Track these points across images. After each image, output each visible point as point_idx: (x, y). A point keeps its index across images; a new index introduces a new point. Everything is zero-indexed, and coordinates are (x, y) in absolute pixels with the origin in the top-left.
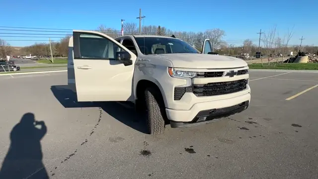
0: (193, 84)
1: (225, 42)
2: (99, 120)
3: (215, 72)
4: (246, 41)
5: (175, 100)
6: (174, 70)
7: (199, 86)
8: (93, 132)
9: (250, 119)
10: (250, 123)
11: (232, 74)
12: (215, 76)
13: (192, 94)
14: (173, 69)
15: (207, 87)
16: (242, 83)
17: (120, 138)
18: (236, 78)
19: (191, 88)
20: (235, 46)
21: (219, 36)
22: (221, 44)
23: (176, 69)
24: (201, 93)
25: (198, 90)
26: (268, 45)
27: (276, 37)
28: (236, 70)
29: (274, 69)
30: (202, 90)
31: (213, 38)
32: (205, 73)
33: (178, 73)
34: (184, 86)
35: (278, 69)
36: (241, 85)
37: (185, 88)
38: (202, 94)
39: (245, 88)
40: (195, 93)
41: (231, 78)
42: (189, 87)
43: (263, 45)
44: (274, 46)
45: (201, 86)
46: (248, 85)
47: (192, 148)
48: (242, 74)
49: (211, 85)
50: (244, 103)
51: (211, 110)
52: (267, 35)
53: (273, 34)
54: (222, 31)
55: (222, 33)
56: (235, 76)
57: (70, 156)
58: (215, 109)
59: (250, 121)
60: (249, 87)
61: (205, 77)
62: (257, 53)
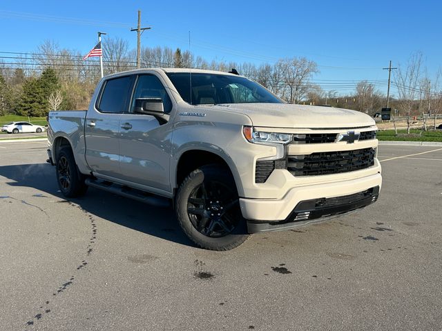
0: (286, 155)
1: (317, 88)
2: (95, 231)
3: (324, 135)
4: (360, 85)
5: (256, 182)
6: (254, 131)
7: (296, 157)
8: (90, 250)
9: (378, 223)
10: (381, 229)
11: (350, 138)
12: (324, 142)
13: (286, 172)
14: (252, 129)
15: (310, 159)
16: (367, 154)
17: (148, 257)
18: (358, 145)
19: (284, 162)
20: (337, 96)
21: (306, 72)
22: (310, 90)
23: (258, 129)
24: (300, 170)
25: (294, 165)
26: (407, 93)
27: (422, 76)
28: (357, 132)
29: (419, 140)
30: (302, 166)
31: (292, 77)
32: (307, 135)
33: (262, 136)
34: (271, 158)
35: (426, 141)
36: (365, 158)
37: (274, 161)
38: (302, 173)
39: (373, 164)
40: (290, 169)
41: (349, 145)
42: (280, 160)
43: (396, 94)
44: (417, 97)
45: (300, 158)
46: (376, 160)
47: (283, 266)
48: (366, 138)
49: (315, 157)
50: (371, 190)
51: (317, 200)
52: (404, 74)
53: (415, 72)
54: (311, 64)
55: (312, 68)
56: (356, 142)
57: (65, 285)
58: (324, 198)
59: (380, 226)
60: (378, 162)
61: (307, 142)
62: (384, 110)
